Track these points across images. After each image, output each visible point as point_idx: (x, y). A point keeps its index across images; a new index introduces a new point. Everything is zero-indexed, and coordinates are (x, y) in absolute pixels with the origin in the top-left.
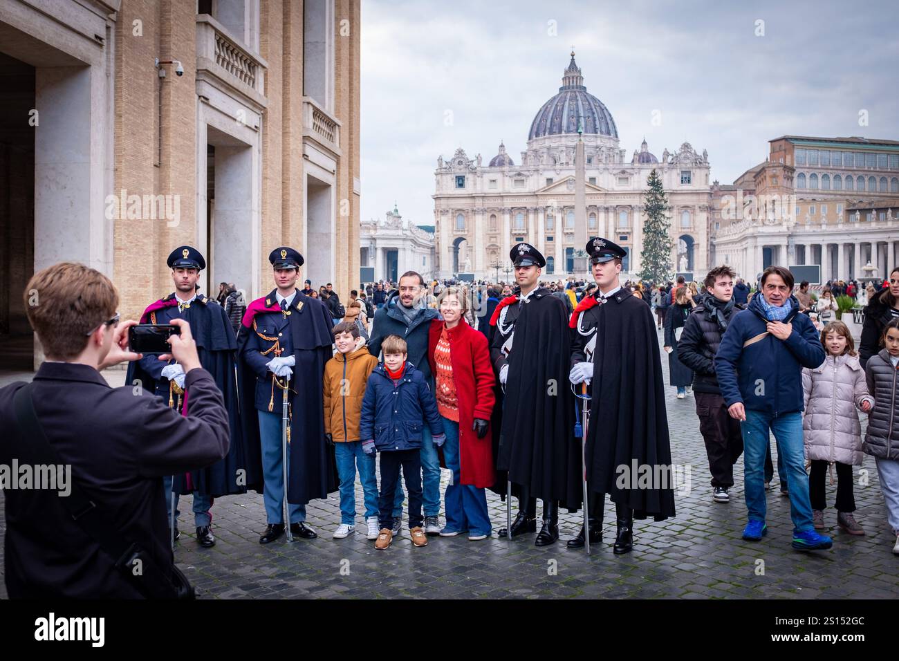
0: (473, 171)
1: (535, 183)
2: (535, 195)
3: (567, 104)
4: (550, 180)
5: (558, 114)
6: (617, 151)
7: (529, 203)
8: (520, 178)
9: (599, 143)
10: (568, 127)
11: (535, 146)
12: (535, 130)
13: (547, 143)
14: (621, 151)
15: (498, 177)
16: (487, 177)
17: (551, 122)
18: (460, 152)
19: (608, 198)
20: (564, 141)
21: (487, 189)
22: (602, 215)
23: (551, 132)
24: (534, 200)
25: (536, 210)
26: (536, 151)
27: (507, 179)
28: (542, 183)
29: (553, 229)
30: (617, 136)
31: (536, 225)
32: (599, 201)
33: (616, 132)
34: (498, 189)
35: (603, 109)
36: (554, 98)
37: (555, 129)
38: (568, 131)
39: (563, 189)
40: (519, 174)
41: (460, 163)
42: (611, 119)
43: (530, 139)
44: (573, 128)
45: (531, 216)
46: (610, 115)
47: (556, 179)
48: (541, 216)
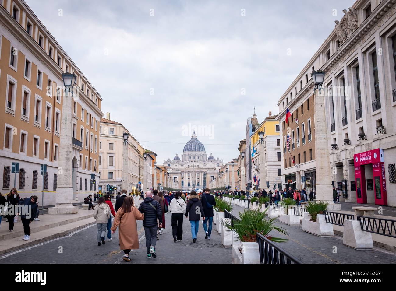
0: (172, 163)
1: (185, 166)
2: (185, 169)
3: (193, 143)
4: (189, 166)
5: (191, 146)
6: (205, 155)
7: (184, 170)
8: (182, 165)
9: (201, 153)
10: (193, 149)
11: (185, 153)
12: (185, 149)
13: (188, 153)
14: (206, 155)
15: (177, 165)
16: (175, 165)
17: (189, 147)
18: (169, 159)
19: (202, 169)
20: (192, 153)
21: (175, 167)
22: (200, 173)
23: (189, 150)
24: (185, 170)
25: (186, 172)
26: (185, 155)
27: (179, 165)
28: (187, 166)
29: (190, 176)
30: (205, 151)
31: (186, 175)
32: (199, 170)
33: (205, 150)
34: (177, 167)
35: (202, 144)
36: (190, 141)
37: (190, 149)
38: (193, 150)
39: (192, 168)
40: (182, 164)
41: (169, 161)
42: (204, 147)
43: (184, 151)
44: (194, 149)
45: (185, 173)
46: (203, 146)
47: (190, 165)
48: (187, 173)
